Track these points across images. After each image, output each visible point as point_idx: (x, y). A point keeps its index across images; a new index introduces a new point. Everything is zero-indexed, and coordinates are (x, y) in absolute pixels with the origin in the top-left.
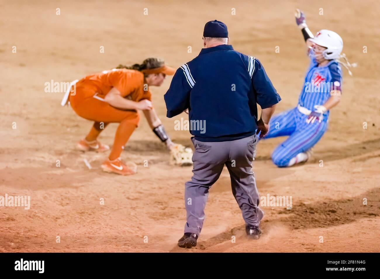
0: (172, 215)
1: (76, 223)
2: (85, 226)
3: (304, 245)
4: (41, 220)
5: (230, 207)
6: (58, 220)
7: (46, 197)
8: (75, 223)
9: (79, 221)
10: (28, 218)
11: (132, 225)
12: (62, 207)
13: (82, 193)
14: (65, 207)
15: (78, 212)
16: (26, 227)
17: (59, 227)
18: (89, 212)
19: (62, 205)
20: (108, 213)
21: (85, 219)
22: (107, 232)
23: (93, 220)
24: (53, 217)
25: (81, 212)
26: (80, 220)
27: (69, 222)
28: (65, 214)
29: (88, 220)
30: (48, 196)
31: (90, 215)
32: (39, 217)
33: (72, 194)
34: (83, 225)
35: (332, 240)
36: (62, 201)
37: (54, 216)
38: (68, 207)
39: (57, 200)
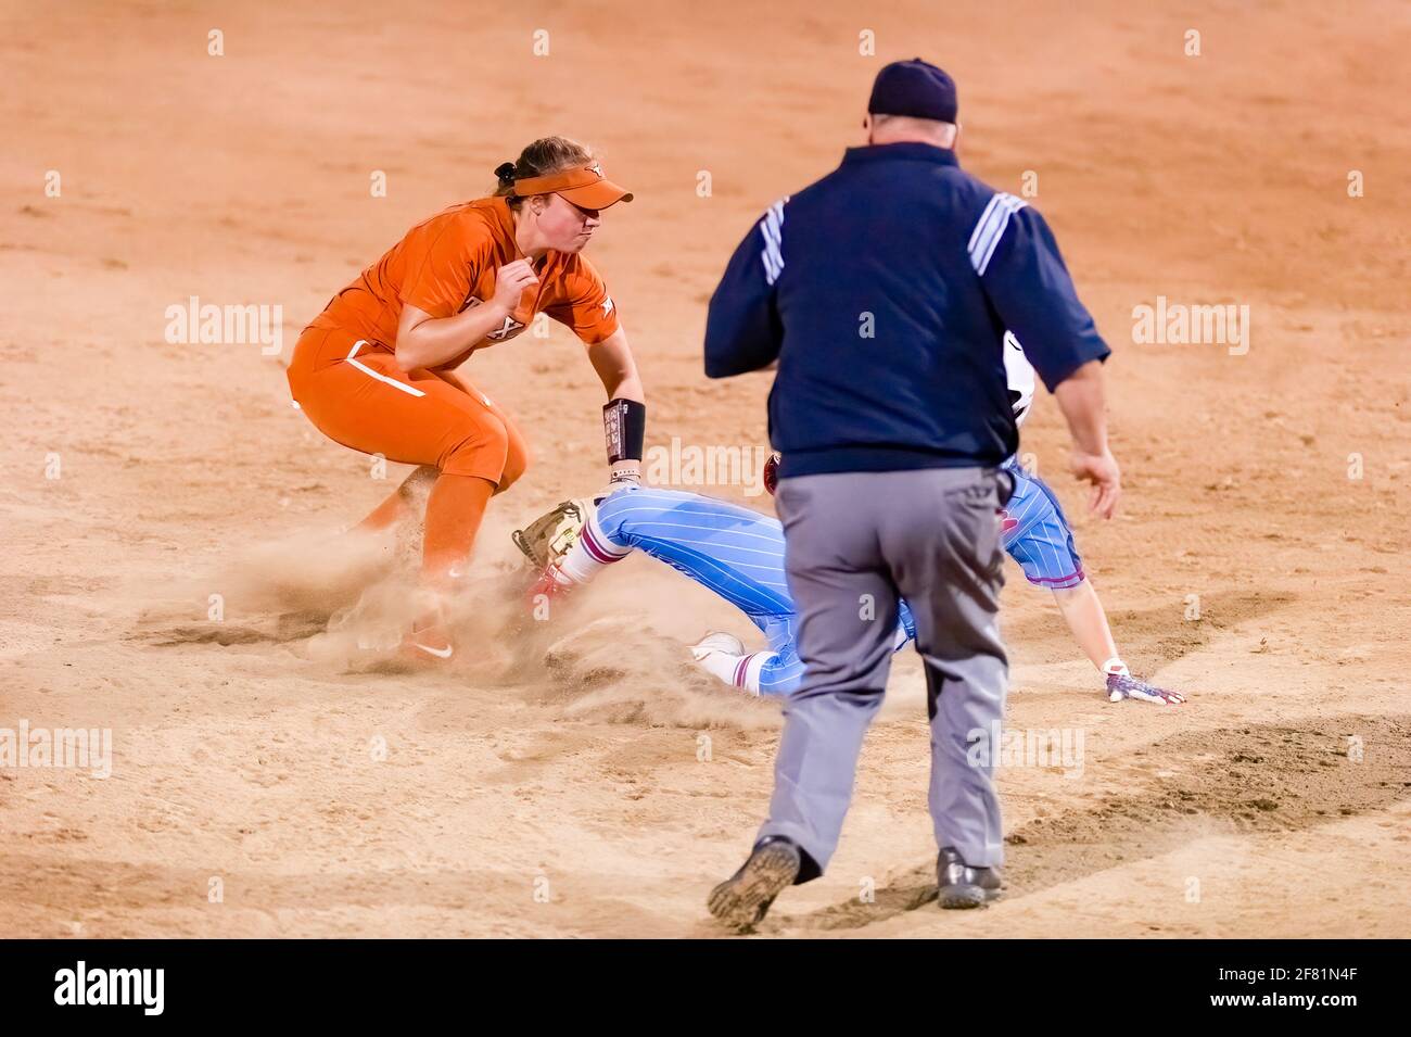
0: (667, 819)
1: (314, 849)
2: (345, 860)
3: (1157, 929)
4: (183, 837)
5: (885, 789)
6: (247, 838)
7: (200, 751)
8: (309, 849)
9: (323, 842)
10: (136, 829)
11: (519, 856)
12: (259, 791)
13: (336, 739)
14: (274, 789)
15: (320, 808)
16: (126, 866)
17: (252, 863)
18: (362, 808)
19: (259, 781)
20: (429, 813)
21: (345, 835)
22: (427, 884)
23: (377, 837)
24: (226, 826)
25: (330, 808)
26: (328, 838)
27: (289, 845)
28: (273, 815)
29: (358, 836)
30: (209, 750)
31: (364, 818)
32: (176, 827)
33: (300, 743)
34: (340, 857)
35: (1262, 911)
36: (259, 767)
37: (230, 824)
38: (281, 791)
39: (243, 766)
